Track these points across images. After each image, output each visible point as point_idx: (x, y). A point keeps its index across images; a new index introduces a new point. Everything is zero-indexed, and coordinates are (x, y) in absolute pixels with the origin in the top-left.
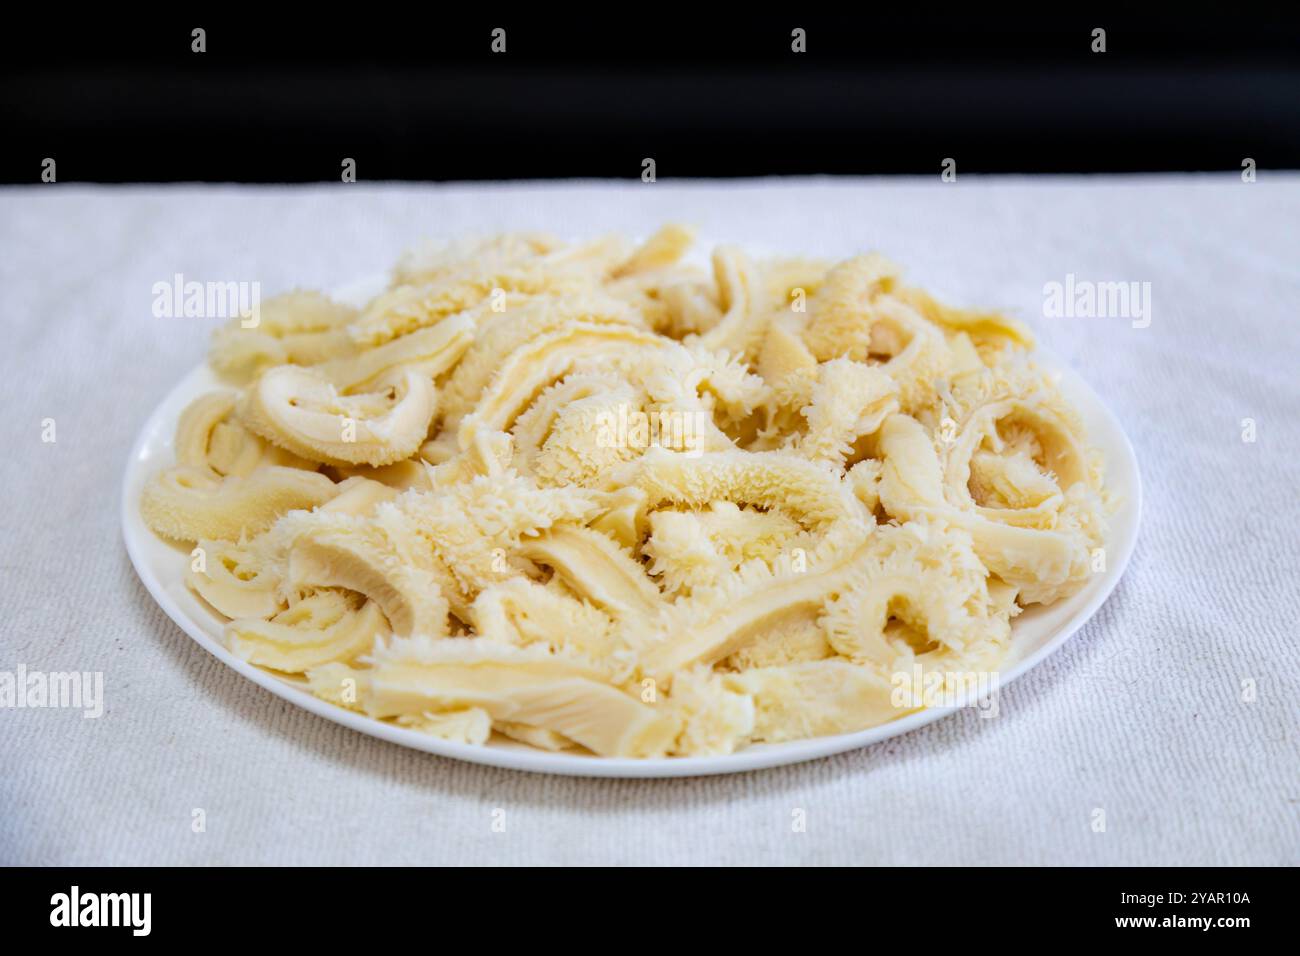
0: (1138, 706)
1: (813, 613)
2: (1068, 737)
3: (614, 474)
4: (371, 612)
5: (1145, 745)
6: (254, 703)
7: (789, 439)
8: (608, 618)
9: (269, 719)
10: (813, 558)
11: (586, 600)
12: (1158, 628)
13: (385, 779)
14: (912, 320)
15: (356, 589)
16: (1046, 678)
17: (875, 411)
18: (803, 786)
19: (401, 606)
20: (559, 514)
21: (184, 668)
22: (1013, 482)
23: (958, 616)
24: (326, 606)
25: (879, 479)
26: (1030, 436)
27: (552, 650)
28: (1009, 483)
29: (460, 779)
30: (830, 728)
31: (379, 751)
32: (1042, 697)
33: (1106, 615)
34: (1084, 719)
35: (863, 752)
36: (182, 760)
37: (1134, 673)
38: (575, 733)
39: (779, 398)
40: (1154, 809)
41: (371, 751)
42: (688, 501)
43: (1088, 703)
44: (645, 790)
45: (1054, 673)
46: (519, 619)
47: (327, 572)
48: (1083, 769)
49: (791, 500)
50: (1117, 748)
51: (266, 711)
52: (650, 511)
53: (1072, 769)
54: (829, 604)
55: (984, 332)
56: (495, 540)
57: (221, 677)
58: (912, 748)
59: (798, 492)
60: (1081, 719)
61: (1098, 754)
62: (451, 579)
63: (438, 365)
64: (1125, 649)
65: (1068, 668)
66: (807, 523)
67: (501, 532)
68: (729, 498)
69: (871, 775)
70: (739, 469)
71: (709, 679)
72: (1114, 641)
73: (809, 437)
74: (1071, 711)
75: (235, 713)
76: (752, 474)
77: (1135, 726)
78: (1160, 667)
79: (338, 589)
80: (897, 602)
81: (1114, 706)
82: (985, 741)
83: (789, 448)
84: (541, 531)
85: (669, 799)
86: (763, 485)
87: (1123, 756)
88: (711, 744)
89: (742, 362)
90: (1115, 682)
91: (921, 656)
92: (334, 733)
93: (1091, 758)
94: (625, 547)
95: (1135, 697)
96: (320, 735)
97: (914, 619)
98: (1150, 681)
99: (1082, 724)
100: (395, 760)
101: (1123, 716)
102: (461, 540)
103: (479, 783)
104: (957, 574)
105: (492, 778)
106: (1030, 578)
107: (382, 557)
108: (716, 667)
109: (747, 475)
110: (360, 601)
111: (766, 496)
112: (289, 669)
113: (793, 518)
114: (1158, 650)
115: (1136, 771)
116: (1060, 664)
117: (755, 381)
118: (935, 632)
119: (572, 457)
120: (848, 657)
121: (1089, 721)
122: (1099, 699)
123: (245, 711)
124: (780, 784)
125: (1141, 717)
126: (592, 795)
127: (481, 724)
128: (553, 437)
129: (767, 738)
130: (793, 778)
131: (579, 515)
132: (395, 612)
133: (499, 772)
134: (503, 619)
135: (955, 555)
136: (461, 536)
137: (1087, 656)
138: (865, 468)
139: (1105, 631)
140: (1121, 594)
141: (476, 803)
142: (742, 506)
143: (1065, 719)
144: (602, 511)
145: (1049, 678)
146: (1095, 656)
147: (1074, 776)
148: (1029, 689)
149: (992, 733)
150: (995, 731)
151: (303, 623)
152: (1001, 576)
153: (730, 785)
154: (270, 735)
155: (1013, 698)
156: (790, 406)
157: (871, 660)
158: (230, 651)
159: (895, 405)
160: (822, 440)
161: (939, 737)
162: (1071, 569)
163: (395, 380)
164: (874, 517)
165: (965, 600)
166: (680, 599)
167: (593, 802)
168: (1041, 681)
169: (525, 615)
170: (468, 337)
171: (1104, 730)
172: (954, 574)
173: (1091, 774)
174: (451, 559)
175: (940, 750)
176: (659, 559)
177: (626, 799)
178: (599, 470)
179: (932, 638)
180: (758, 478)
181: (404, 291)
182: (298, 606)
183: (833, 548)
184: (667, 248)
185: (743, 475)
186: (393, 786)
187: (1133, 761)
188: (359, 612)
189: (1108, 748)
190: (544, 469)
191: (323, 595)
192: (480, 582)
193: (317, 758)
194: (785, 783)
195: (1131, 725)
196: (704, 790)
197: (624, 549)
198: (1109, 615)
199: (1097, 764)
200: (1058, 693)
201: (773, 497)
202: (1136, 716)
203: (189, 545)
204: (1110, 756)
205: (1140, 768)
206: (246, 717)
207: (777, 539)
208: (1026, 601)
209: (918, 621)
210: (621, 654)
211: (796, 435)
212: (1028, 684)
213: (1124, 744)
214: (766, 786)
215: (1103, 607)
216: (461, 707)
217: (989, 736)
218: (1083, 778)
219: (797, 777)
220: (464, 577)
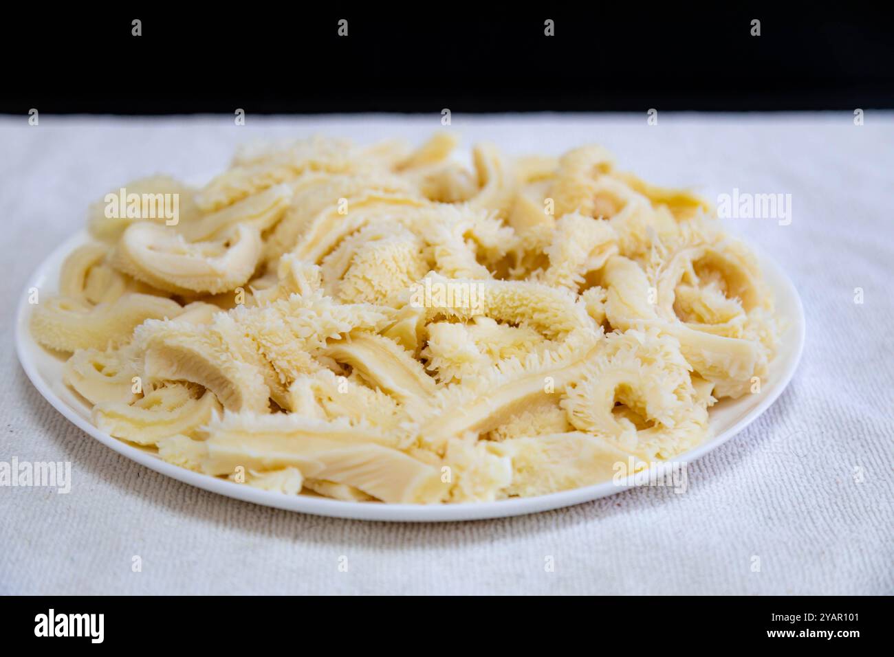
0: (809, 472)
1: (556, 399)
2: (757, 495)
3: (399, 296)
4: (209, 398)
5: (817, 501)
6: (115, 470)
7: (534, 274)
8: (395, 402)
9: (127, 482)
10: (555, 355)
11: (377, 388)
12: (821, 418)
13: (217, 526)
14: (624, 192)
15: (197, 382)
16: (736, 452)
17: (600, 253)
18: (550, 529)
19: (232, 393)
20: (357, 323)
21: (61, 445)
22: (708, 305)
23: (669, 400)
24: (173, 394)
25: (604, 302)
26: (717, 275)
27: (352, 424)
28: (705, 306)
29: (277, 525)
30: (572, 484)
31: (213, 504)
32: (734, 466)
33: (780, 408)
34: (767, 481)
35: (597, 504)
36: (56, 512)
37: (805, 449)
38: (368, 487)
39: (526, 245)
40: (828, 546)
41: (207, 504)
42: (457, 315)
43: (770, 471)
44: (424, 533)
45: (743, 449)
46: (325, 401)
47: (174, 368)
48: (770, 518)
49: (537, 317)
50: (795, 504)
51: (125, 477)
52: (427, 324)
53: (761, 518)
54: (569, 389)
55: (679, 205)
56: (307, 342)
57: (90, 452)
58: (634, 503)
59: (542, 311)
60: (765, 483)
61: (781, 507)
62: (272, 372)
63: (264, 222)
64: (796, 432)
65: (753, 445)
66: (548, 333)
67: (312, 335)
68: (489, 315)
69: (604, 521)
70: (497, 292)
71: (476, 445)
72: (787, 427)
73: (550, 270)
74: (757, 477)
75: (100, 477)
76: (506, 296)
77: (808, 487)
78: (824, 445)
79: (182, 382)
80: (622, 390)
81: (790, 473)
82: (692, 497)
83: (534, 279)
84: (342, 335)
85: (443, 540)
86: (515, 305)
87: (800, 508)
88: (477, 494)
89: (497, 218)
90: (791, 456)
91: (641, 432)
92: (178, 490)
93: (775, 510)
94: (409, 350)
95: (806, 466)
96: (167, 492)
97: (635, 402)
98: (817, 455)
99: (767, 486)
100: (226, 510)
101: (798, 479)
102: (280, 341)
103: (293, 528)
104: (669, 368)
105: (303, 525)
106: (723, 375)
107: (217, 354)
108: (481, 438)
109: (503, 296)
110: (200, 392)
111: (518, 314)
112: (143, 441)
113: (539, 332)
114: (823, 433)
115: (812, 519)
116: (746, 443)
117: (508, 231)
118: (652, 412)
119: (367, 284)
120: (584, 431)
121: (773, 484)
122: (779, 467)
123: (108, 476)
124: (532, 528)
125: (812, 481)
126: (383, 537)
127: (294, 480)
128: (351, 269)
129: (521, 494)
130: (542, 524)
131: (373, 324)
132: (227, 399)
133: (309, 518)
134: (312, 401)
135: (667, 354)
136: (280, 338)
137: (767, 437)
138: (594, 293)
139: (779, 419)
140: (791, 393)
141: (290, 543)
142: (499, 322)
143: (753, 482)
144: (390, 323)
145: (739, 453)
146: (774, 438)
147: (763, 523)
148: (724, 460)
149: (697, 492)
150: (699, 490)
151: (155, 407)
152: (701, 373)
153: (492, 529)
154: (127, 493)
155: (712, 466)
156: (534, 250)
157: (602, 433)
158: (96, 427)
159: (614, 250)
160: (560, 271)
161: (656, 495)
162: (755, 369)
163: (229, 233)
164: (603, 327)
165: (675, 388)
166: (452, 386)
167: (383, 542)
168: (733, 454)
169: (330, 399)
170: (286, 202)
171: (784, 489)
172: (666, 367)
173: (776, 522)
174: (271, 356)
175: (657, 504)
176: (435, 359)
177: (409, 540)
178: (388, 293)
179: (649, 418)
180: (512, 299)
181: (239, 172)
182: (151, 395)
183: (571, 349)
184: (437, 150)
185: (500, 296)
186: (224, 530)
187: (809, 512)
188: (200, 400)
189: (788, 503)
190: (345, 293)
191: (171, 387)
192: (294, 373)
193: (164, 510)
194: (536, 528)
195: (805, 487)
196: (471, 533)
197: (407, 352)
198: (782, 408)
199: (780, 514)
200: (747, 463)
201: (523, 315)
202: (808, 480)
203: (66, 355)
204: (790, 508)
205: (814, 517)
206: (109, 480)
207: (526, 346)
208: (720, 395)
209: (639, 404)
210: (406, 425)
211: (540, 270)
212: (723, 456)
213: (801, 500)
214: (521, 529)
215: (777, 402)
216: (279, 467)
217: (694, 494)
218: (770, 525)
219: (545, 523)
220: (282, 370)
